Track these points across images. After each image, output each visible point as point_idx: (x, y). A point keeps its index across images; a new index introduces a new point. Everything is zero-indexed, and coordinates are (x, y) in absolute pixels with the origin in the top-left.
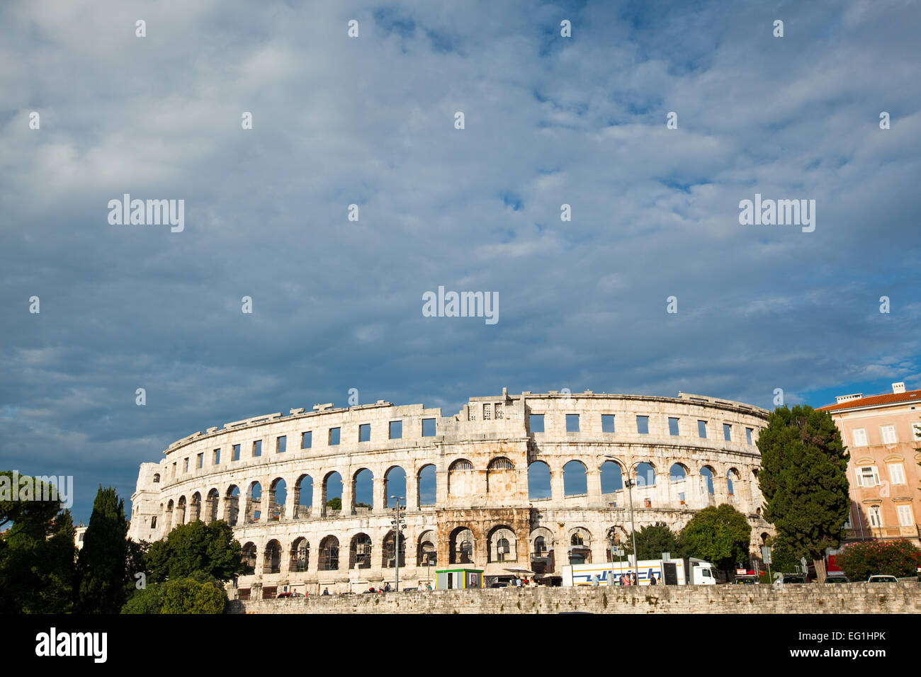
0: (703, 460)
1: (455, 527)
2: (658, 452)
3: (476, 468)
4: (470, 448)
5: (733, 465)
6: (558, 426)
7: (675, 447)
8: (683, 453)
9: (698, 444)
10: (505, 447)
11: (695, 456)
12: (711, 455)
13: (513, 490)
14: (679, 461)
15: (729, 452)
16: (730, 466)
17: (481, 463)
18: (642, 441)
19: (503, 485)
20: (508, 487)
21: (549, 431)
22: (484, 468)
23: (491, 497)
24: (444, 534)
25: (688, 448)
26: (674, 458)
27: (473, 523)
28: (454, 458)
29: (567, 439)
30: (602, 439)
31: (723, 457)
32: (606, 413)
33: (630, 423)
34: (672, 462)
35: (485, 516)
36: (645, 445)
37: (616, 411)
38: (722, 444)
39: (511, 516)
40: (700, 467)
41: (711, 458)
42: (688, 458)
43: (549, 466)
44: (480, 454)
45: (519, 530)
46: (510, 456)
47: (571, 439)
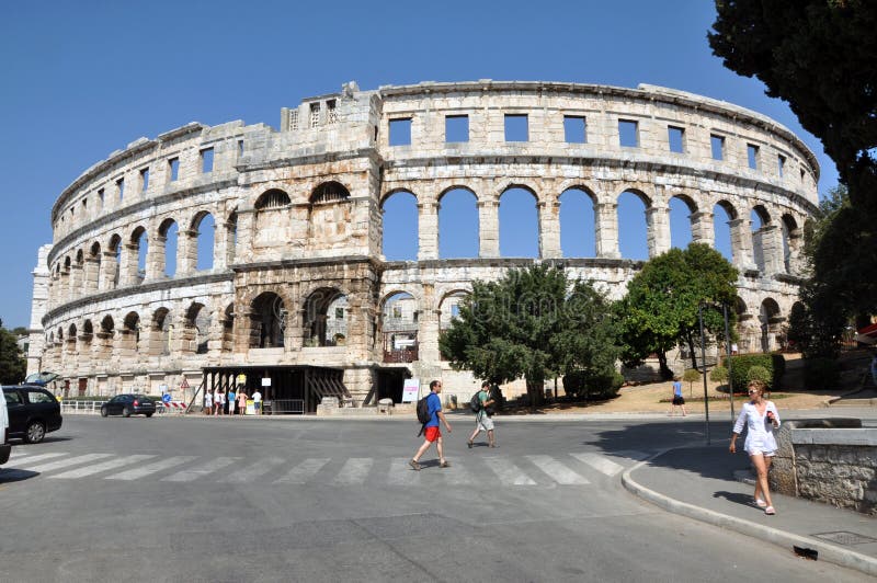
0: (674, 186)
1: (259, 293)
2: (600, 173)
3: (293, 202)
4: (285, 172)
5: (725, 197)
6: (432, 134)
7: (626, 164)
8: (642, 175)
9: (667, 160)
10: (336, 166)
11: (661, 179)
12: (688, 180)
13: (349, 232)
14: (635, 187)
15: (718, 177)
16: (719, 197)
17: (302, 194)
18: (572, 153)
19: (333, 226)
20: (340, 228)
21: (418, 141)
22: (304, 200)
23: (313, 245)
24: (244, 304)
25: (649, 167)
26: (625, 181)
27: (284, 286)
28: (262, 189)
29: (445, 153)
30: (505, 152)
31: (708, 184)
32: (512, 112)
33: (552, 126)
34: (623, 187)
35: (301, 275)
36: (575, 161)
37: (529, 108)
38: (707, 164)
39: (339, 273)
40: (670, 196)
41: (688, 183)
42: (649, 182)
43: (415, 195)
44: (298, 179)
45: (352, 295)
46: (344, 180)
47: (452, 153)
